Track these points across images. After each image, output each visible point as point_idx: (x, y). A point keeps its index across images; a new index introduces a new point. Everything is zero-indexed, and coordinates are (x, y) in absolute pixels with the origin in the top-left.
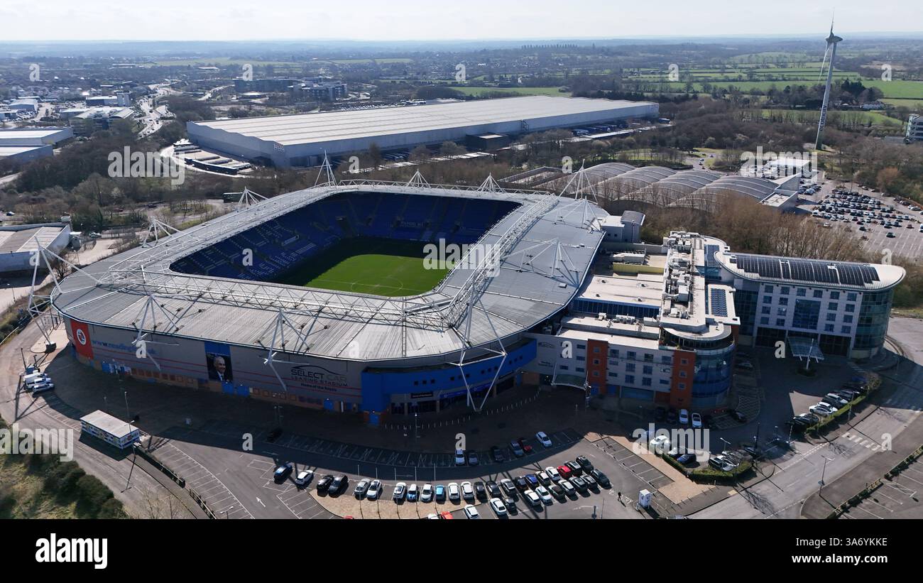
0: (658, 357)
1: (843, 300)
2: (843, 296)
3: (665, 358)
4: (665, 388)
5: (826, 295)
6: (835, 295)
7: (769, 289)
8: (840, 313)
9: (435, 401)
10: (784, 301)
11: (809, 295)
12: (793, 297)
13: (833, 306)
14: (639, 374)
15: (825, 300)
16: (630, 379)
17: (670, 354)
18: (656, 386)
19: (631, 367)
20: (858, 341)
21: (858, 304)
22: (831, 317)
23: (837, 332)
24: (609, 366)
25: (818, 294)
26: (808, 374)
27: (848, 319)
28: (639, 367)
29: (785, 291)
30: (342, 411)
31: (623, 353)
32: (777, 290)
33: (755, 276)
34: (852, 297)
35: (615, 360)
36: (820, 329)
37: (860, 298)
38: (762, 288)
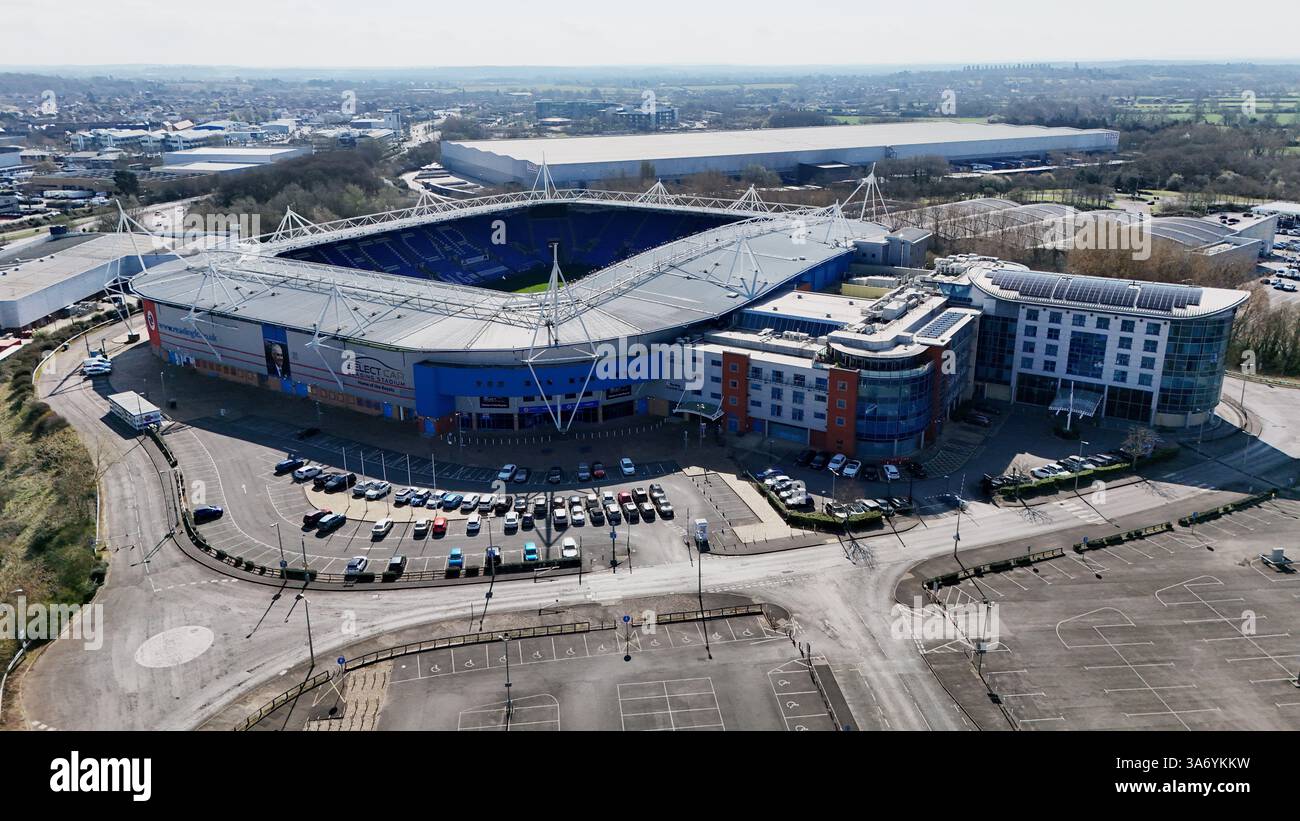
0: (811, 379)
1: (1139, 335)
2: (1141, 327)
3: (819, 380)
4: (821, 425)
5: (1115, 325)
6: (1127, 326)
7: (1033, 315)
8: (1137, 353)
9: (512, 415)
10: (1053, 334)
11: (1090, 326)
12: (1067, 328)
13: (1125, 343)
14: (787, 403)
15: (1114, 333)
16: (777, 410)
17: (825, 375)
18: (811, 422)
19: (777, 394)
20: (1163, 398)
21: (1162, 339)
22: (1123, 360)
23: (1132, 383)
24: (752, 392)
25: (1103, 323)
26: (1066, 436)
27: (1148, 363)
28: (788, 392)
29: (1055, 318)
30: (402, 418)
31: (767, 372)
32: (1044, 316)
33: (1013, 295)
34: (1154, 329)
35: (756, 382)
36: (1107, 379)
37: (1165, 330)
38: (1023, 313)
